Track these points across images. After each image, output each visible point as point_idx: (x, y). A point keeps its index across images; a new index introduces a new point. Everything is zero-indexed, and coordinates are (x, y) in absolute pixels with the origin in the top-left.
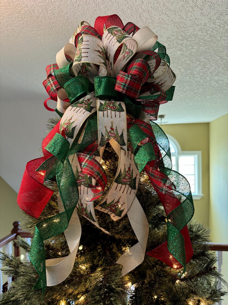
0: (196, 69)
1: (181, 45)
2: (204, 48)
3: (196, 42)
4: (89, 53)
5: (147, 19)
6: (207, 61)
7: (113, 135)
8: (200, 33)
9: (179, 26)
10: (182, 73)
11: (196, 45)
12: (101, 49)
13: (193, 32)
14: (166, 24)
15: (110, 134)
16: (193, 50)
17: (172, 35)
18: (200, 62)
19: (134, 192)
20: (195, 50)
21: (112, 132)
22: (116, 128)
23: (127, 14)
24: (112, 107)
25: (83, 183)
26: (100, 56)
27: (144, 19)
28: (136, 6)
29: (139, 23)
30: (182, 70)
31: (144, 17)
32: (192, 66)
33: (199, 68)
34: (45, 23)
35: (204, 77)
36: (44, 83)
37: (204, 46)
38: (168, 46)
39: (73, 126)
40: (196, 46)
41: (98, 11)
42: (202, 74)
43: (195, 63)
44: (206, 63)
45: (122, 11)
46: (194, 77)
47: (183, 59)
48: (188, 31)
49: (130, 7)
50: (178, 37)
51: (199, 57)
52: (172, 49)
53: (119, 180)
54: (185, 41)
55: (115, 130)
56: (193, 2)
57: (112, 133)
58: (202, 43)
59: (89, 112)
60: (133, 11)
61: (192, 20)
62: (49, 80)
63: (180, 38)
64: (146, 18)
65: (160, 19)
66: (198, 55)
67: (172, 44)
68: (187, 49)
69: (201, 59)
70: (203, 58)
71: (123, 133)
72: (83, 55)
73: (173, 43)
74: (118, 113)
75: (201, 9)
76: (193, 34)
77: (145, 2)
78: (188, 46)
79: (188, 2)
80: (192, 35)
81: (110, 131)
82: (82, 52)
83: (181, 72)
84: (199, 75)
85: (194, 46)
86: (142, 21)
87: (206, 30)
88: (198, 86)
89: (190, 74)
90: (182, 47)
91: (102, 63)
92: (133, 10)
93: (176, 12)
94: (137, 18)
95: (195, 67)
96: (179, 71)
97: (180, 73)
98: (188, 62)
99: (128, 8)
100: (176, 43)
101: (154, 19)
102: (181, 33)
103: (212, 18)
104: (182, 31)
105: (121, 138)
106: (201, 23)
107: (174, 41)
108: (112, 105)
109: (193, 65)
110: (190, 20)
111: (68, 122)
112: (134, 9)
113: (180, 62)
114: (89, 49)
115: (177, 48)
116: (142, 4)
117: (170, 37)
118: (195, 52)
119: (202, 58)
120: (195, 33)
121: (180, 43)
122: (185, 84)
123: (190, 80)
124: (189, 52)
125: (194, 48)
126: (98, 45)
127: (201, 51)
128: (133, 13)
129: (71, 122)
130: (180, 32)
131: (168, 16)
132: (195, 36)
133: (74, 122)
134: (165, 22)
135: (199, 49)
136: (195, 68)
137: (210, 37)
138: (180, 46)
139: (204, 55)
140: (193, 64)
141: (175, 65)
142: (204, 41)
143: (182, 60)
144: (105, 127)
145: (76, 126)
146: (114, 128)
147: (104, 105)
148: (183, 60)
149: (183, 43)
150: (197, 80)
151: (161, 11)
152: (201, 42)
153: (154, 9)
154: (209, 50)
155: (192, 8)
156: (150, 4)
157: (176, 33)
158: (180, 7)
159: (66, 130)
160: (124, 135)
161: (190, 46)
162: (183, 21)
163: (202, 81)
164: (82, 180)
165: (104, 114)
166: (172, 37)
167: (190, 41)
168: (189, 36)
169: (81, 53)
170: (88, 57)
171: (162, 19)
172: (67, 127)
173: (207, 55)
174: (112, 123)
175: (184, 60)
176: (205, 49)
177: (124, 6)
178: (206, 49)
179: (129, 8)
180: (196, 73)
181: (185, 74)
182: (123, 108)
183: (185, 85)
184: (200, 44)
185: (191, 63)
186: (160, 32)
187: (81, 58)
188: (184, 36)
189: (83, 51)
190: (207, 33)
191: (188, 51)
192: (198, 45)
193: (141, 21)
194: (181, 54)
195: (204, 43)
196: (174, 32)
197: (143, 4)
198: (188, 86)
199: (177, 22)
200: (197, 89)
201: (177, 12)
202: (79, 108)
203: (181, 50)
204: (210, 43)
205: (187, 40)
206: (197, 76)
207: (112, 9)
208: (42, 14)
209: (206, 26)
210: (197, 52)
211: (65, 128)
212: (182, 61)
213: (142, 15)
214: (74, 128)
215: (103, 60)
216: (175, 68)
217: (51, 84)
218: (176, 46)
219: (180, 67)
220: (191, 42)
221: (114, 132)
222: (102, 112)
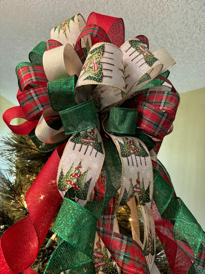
7: (138, 190)
15: (135, 189)
21: (138, 186)
22: (143, 180)
24: (134, 149)
25: (101, 269)
28: (99, 3)
55: (141, 184)
57: (137, 188)
59: (101, 152)
62: (30, 94)
71: (149, 186)
72: (105, 73)
74: (142, 159)
77: (110, 3)
81: (135, 186)
105: (146, 193)
111: (77, 171)
112: (96, 6)
114: (114, 65)
116: (106, 4)
126: (122, 62)
129: (82, 172)
133: (86, 172)
144: (131, 180)
145: (90, 180)
146: (141, 180)
147: (125, 147)
153: (115, 13)
155: (148, 23)
156: (113, 7)
158: (139, 19)
159: (77, 187)
160: (150, 189)
164: (100, 264)
165: (129, 161)
170: (111, 77)
172: (77, 181)
174: (138, 174)
182: (146, 151)
187: (102, 77)
189: (105, 66)
211: (74, 184)
217: (33, 100)
221: (140, 186)
222: (126, 158)
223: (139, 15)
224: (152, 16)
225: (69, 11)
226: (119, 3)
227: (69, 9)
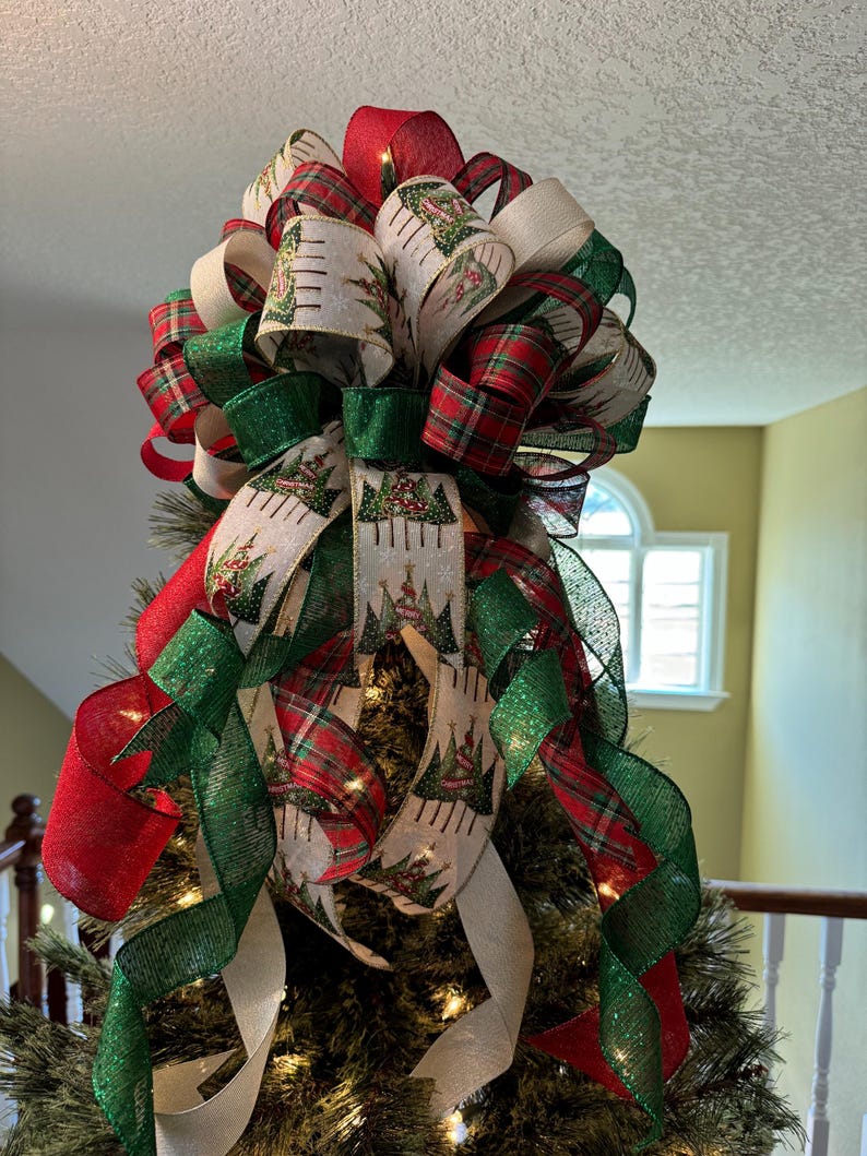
0: (727, 251)
1: (678, 166)
2: (765, 182)
3: (733, 158)
4: (323, 290)
6: (772, 226)
7: (412, 614)
8: (750, 130)
9: (673, 104)
10: (672, 262)
11: (733, 170)
12: (373, 270)
13: (726, 125)
14: (625, 93)
15: (400, 611)
16: (720, 186)
17: (644, 133)
18: (745, 227)
19: (485, 823)
20: (726, 187)
21: (408, 601)
22: (425, 587)
23: (472, 51)
24: (410, 503)
25: (293, 796)
26: (368, 304)
27: (540, 73)
28: (508, 23)
29: (517, 83)
30: (676, 252)
31: (539, 64)
32: (715, 238)
33: (739, 246)
34: (142, 67)
35: (755, 278)
36: (143, 383)
37: (762, 175)
38: (626, 167)
39: (260, 577)
40: (734, 174)
41: (358, 35)
42: (748, 267)
43: (724, 229)
44: (766, 231)
45: (454, 39)
46: (719, 276)
47: (682, 215)
48: (707, 121)
49: (485, 26)
50: (667, 141)
51: (741, 211)
52: (642, 178)
53: (429, 786)
54: (693, 156)
55: (418, 597)
56: (731, 23)
57: (406, 607)
58: (755, 165)
59: (322, 514)
60: (496, 43)
61: (723, 84)
62: (163, 372)
63: (674, 142)
64: (547, 67)
65: (601, 76)
66: (737, 204)
67: (641, 163)
68: (697, 182)
69: (748, 217)
70: (759, 215)
71: (448, 606)
72: (300, 298)
73: (646, 158)
74: (431, 529)
75: (761, 49)
76: (725, 133)
77: (545, 11)
78: (703, 172)
79: (715, 20)
80: (721, 134)
81: (399, 601)
82: (298, 284)
83: (671, 259)
84: (738, 270)
85: (728, 171)
86: (530, 80)
87: (775, 122)
88: (730, 307)
89: (702, 267)
90: (679, 174)
91: (376, 331)
92: (495, 39)
93: (664, 52)
94: (510, 67)
95: (725, 244)
96: (663, 254)
97: (667, 262)
98: (701, 225)
99: (476, 31)
100: (659, 161)
101: (578, 72)
102: (679, 127)
103: (803, 80)
104: (683, 118)
105: (439, 625)
106: (759, 96)
107: (650, 153)
108: (408, 496)
109: (717, 236)
110: (716, 83)
111: (240, 556)
112: (502, 35)
113: (670, 225)
114: (325, 273)
115: (659, 178)
116: (532, 18)
117: (635, 138)
118: (729, 192)
119: (753, 213)
120: (733, 128)
121: (674, 162)
122: (684, 298)
123: (702, 285)
124: (707, 192)
125: (725, 179)
126: (362, 259)
127: (750, 191)
128: (494, 48)
129: (252, 559)
130: (676, 123)
131: (632, 66)
132: (732, 139)
133: (261, 558)
134: (621, 86)
135: (745, 183)
136: (725, 248)
137: (788, 147)
138: (674, 171)
139: (760, 206)
140: (720, 233)
141: (650, 235)
142: (765, 159)
143: (675, 218)
144: (383, 584)
145: (268, 577)
146: (418, 587)
147: (380, 497)
148: (680, 220)
149: (686, 161)
150: (728, 285)
151: (605, 47)
152: (752, 162)
153: (581, 38)
154: (784, 190)
155: (729, 43)
156: (563, 20)
157: (662, 125)
158: (682, 38)
159: (233, 590)
160: (453, 615)
161: (711, 173)
162: (689, 84)
163: (746, 290)
164: (290, 786)
165: (381, 534)
166: (642, 139)
167: (711, 156)
168: (709, 139)
169: (292, 287)
170: (319, 306)
171: (609, 76)
172: (235, 577)
173: (772, 204)
174: (409, 570)
175: (685, 218)
176: (766, 185)
177: (461, 23)
178: (772, 183)
179: (479, 31)
180: (725, 263)
181: (684, 265)
182: (450, 510)
183: (683, 303)
184: (749, 168)
185: (711, 228)
186: (598, 119)
187: (293, 310)
188: (691, 138)
189: (301, 280)
190: (777, 133)
191: (701, 189)
192: (741, 172)
193: (526, 78)
194: (676, 198)
195: (764, 163)
196: (651, 123)
197: (535, 18)
198: (693, 306)
199: (664, 87)
200: (728, 317)
201: (667, 54)
202: (283, 498)
203: (675, 184)
204: (787, 167)
205: (699, 150)
206: (731, 272)
207: (414, 29)
208: (127, 36)
209: (777, 107)
210: (734, 195)
211: (226, 584)
212: (674, 223)
213: (533, 56)
214: (264, 583)
215: (377, 318)
216: (650, 244)
217: (169, 388)
218: (655, 169)
219: (669, 242)
220: (715, 159)
221: (417, 602)
222: (371, 526)
223: (671, 23)
224: (727, 13)
225: (422, 71)
226: (578, 5)
227: (422, 67)
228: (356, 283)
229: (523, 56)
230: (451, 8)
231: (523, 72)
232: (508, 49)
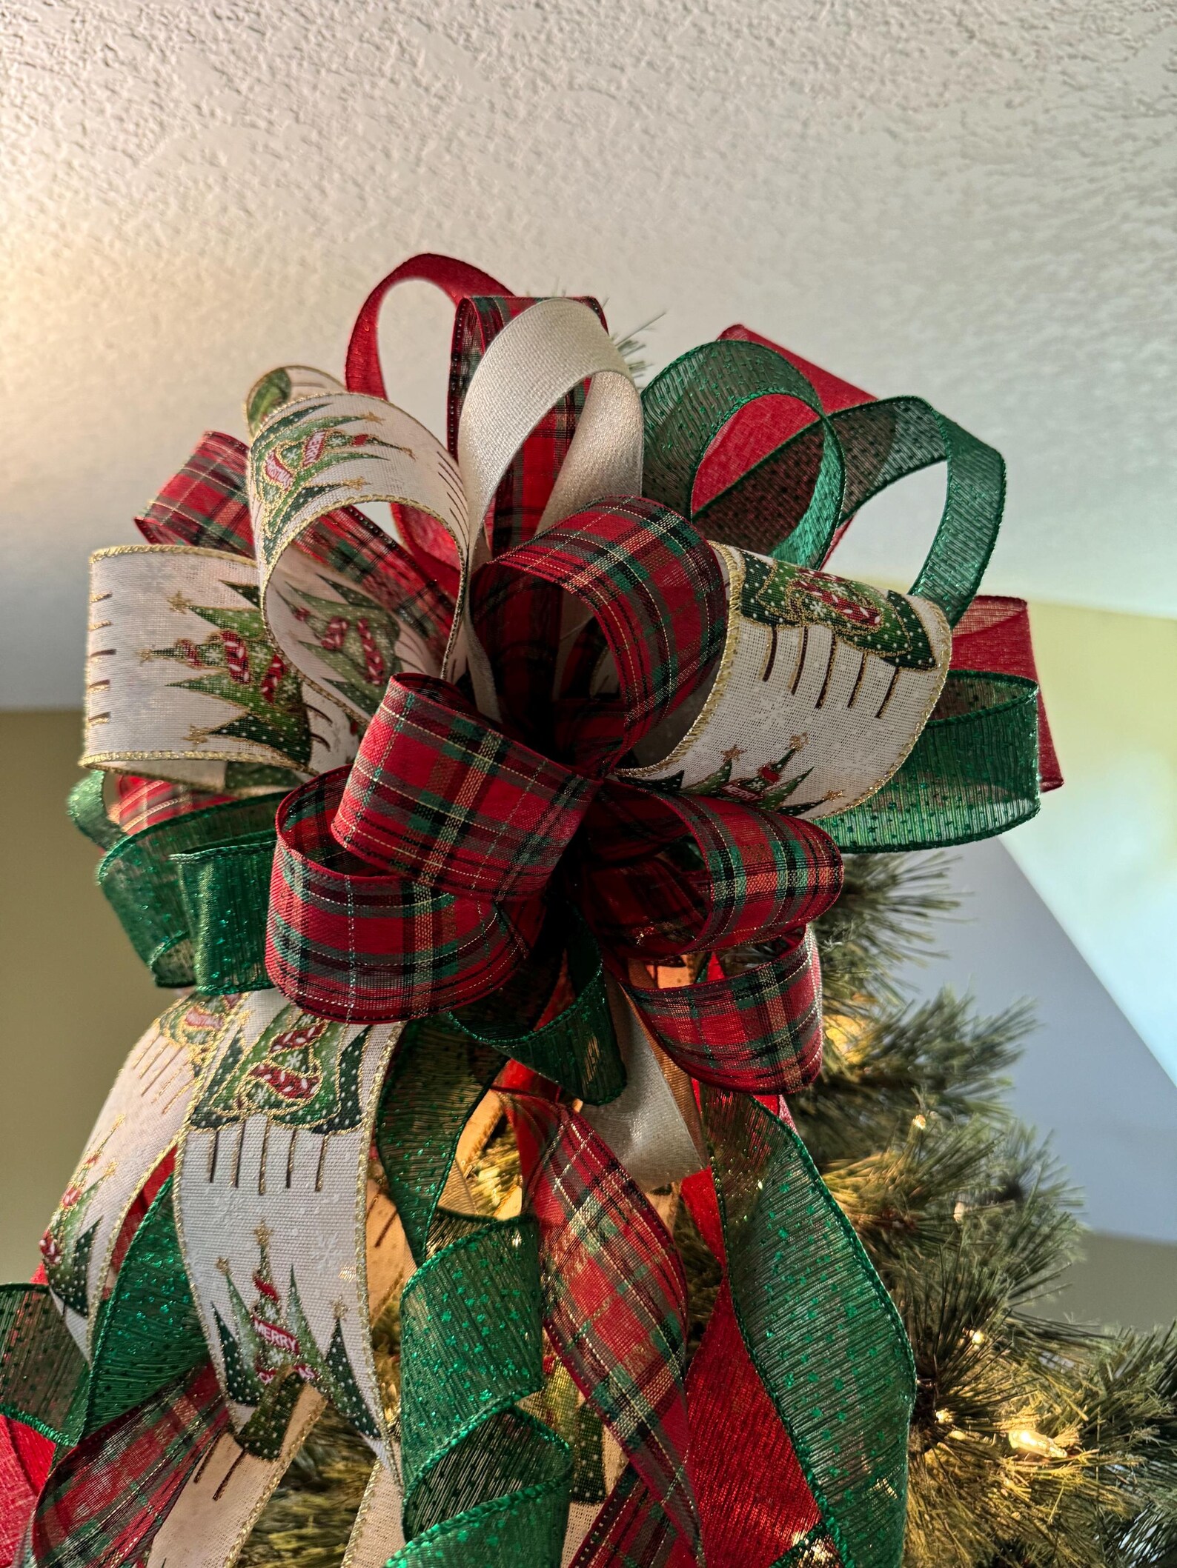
4: (112, 684)
5: (1033, 27)
15: (261, 1328)
21: (271, 1312)
22: (293, 1284)
23: (864, 62)
27: (1014, 36)
29: (988, 71)
31: (1002, 23)
39: (84, 1231)
41: (670, 130)
45: (819, 60)
49: (851, 13)
55: (283, 1305)
57: (269, 1324)
60: (895, 29)
64: (1021, 20)
71: (338, 1332)
74: (308, 1144)
81: (256, 1308)
86: (1007, 54)
92: (887, 23)
94: (953, 53)
99: (844, 28)
105: (333, 1371)
128: (898, 39)
129: (88, 1186)
144: (223, 1267)
145: (94, 1227)
146: (280, 1282)
160: (351, 1355)
170: (108, 714)
174: (262, 1237)
177: (809, 29)
179: (849, 25)
182: (356, 1095)
193: (999, 56)
207: (743, 79)
213: (979, 15)
214: (88, 1238)
221: (284, 1315)
228: (168, 653)
229: (959, 24)
230: (773, 16)
231: (984, 49)
232: (923, 27)
